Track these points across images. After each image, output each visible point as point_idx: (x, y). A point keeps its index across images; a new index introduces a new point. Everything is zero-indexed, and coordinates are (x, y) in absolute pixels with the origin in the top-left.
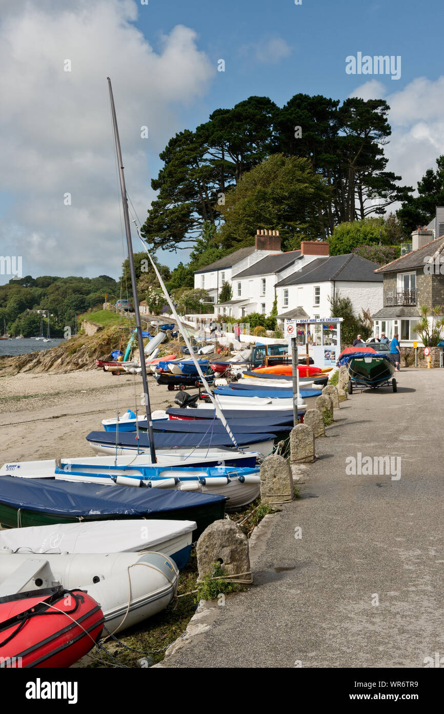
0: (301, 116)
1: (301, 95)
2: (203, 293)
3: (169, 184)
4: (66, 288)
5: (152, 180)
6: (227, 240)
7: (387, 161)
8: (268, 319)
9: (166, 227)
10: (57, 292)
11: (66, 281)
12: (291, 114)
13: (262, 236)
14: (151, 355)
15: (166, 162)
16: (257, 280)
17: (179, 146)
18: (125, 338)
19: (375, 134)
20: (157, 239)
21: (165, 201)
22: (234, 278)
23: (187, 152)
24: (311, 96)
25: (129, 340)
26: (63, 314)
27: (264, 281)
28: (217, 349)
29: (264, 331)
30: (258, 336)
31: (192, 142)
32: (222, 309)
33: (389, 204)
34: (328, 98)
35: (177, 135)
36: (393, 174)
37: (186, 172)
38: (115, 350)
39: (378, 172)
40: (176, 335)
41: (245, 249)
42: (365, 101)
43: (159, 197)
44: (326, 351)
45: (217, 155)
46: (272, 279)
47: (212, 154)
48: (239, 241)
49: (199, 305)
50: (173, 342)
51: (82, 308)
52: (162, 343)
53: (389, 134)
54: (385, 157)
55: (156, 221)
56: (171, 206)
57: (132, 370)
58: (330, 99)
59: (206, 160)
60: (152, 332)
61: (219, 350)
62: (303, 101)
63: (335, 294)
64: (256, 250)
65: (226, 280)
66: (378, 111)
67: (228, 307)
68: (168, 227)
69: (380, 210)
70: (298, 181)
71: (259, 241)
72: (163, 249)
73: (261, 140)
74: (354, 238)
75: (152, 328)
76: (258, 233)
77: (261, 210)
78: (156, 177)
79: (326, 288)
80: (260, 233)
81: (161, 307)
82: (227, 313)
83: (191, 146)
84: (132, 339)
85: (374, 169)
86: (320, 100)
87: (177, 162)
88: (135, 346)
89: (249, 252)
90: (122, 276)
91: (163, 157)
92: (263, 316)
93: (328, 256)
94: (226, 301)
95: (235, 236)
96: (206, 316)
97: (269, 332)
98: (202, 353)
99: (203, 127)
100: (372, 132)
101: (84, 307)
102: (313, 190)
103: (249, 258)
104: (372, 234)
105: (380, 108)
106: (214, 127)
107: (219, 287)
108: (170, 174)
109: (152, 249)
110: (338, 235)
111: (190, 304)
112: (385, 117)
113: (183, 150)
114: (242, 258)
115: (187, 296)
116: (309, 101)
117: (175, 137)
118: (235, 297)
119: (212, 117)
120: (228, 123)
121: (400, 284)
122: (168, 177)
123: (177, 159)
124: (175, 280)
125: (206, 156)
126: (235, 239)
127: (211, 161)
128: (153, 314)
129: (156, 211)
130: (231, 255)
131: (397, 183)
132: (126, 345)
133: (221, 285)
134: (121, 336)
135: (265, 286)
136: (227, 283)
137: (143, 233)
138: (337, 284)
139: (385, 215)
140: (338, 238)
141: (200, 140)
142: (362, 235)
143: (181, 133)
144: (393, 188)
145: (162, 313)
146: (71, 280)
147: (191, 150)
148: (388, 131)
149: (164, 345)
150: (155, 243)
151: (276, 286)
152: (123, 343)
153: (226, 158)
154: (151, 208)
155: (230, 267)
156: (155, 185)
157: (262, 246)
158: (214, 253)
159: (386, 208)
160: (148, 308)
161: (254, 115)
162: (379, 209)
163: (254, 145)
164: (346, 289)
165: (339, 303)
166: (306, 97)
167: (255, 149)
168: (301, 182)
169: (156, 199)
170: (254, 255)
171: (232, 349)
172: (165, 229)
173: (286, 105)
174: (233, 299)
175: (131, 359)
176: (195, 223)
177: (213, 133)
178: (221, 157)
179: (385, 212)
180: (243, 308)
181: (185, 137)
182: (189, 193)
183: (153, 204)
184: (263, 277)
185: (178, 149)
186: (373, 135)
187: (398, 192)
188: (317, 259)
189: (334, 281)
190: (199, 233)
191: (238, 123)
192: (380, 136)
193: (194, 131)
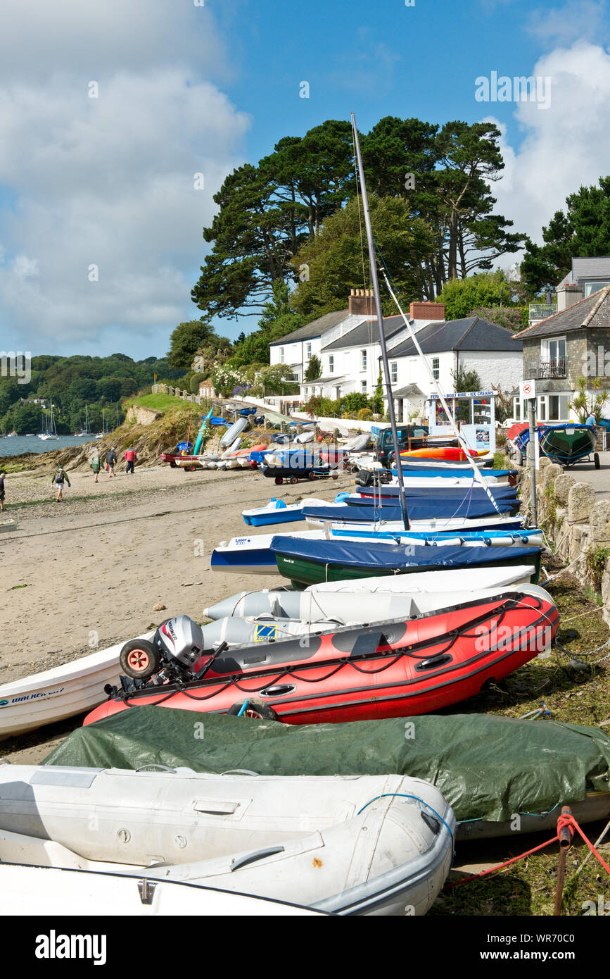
0: (393, 145)
1: (390, 118)
2: (284, 369)
3: (227, 233)
4: (71, 371)
5: (205, 229)
6: (305, 303)
7: (494, 201)
8: (371, 400)
9: (222, 288)
10: (59, 376)
11: (70, 362)
12: (380, 143)
13: (357, 297)
14: (230, 446)
15: (223, 207)
16: (356, 352)
17: (239, 185)
18: (193, 426)
19: (484, 167)
20: (213, 304)
21: (223, 255)
22: (323, 350)
23: (250, 193)
24: (403, 119)
25: (198, 428)
26: (67, 403)
27: (365, 353)
28: (317, 437)
29: (371, 414)
30: (364, 420)
31: (254, 179)
32: (310, 389)
33: (497, 256)
34: (424, 122)
35: (235, 171)
36: (503, 218)
37: (247, 218)
38: (181, 442)
39: (483, 216)
40: (261, 421)
41: (335, 314)
42: (470, 125)
43: (215, 250)
44: (477, 432)
45: (285, 196)
46: (375, 350)
47: (278, 195)
48: (322, 304)
49: (281, 385)
50: (258, 429)
51: (92, 396)
52: (244, 431)
53: (502, 166)
54: (493, 196)
55: (212, 281)
56: (229, 262)
57: (211, 464)
58: (428, 124)
59: (273, 203)
60: (228, 418)
61: (320, 437)
62: (392, 126)
63: (459, 368)
64: (350, 315)
65: (313, 353)
66: (486, 137)
67: (319, 386)
68: (226, 289)
69: (486, 264)
70: (395, 227)
71: (354, 303)
72: (220, 317)
73: (340, 176)
74: (468, 299)
75: (228, 413)
76: (352, 294)
77: (349, 264)
78: (210, 226)
79: (448, 360)
80: (355, 293)
81: (232, 388)
82: (317, 394)
83: (254, 185)
84: (203, 427)
85: (477, 212)
86: (415, 126)
87: (237, 205)
88: (207, 435)
89: (341, 317)
90: (169, 351)
91: (217, 199)
92: (365, 396)
93: (443, 321)
94: (313, 379)
95: (317, 298)
96: (291, 399)
97: (376, 415)
98: (298, 441)
99: (267, 160)
100: (479, 165)
101: (95, 395)
102: (413, 239)
103: (342, 324)
104: (491, 293)
105: (488, 134)
106: (283, 160)
107: (304, 362)
108: (229, 221)
109: (207, 316)
110: (449, 295)
111: (270, 384)
112: (496, 146)
113: (244, 189)
114: (333, 325)
115: (265, 373)
116: (401, 126)
117: (232, 174)
118: (325, 373)
119: (278, 148)
120: (301, 155)
121: (545, 353)
122: (226, 224)
123: (237, 202)
124: (241, 354)
125: (273, 198)
126: (316, 302)
127: (280, 203)
128: (220, 396)
129: (211, 268)
130: (317, 322)
131: (507, 230)
132: (195, 436)
133: (307, 359)
134: (187, 424)
135: (365, 358)
136: (314, 356)
137: (195, 297)
138: (461, 354)
139: (491, 270)
140: (449, 299)
141: (265, 177)
142: (478, 295)
143: (240, 168)
144: (502, 235)
145: (232, 396)
146: (76, 360)
147: (255, 190)
148: (501, 163)
149: (247, 434)
150: (209, 309)
151: (380, 359)
152: (192, 433)
153: (297, 200)
154: (205, 264)
155: (319, 336)
156: (208, 235)
157: (358, 309)
158: (290, 319)
159: (493, 262)
160: (213, 389)
161: (334, 145)
162: (484, 262)
163: (332, 183)
164: (471, 360)
165: (463, 378)
166: (398, 121)
167: (331, 187)
168: (399, 229)
169: (211, 253)
170: (348, 321)
171: (340, 436)
172: (222, 292)
173: (372, 131)
174: (323, 376)
175: (203, 452)
176: (260, 283)
177: (282, 168)
178: (291, 198)
179: (492, 266)
180: (338, 388)
181: (245, 174)
182: (250, 245)
183: (208, 259)
184: (363, 349)
185: (237, 189)
186: (482, 169)
187: (507, 241)
188: (430, 324)
189: (457, 351)
190: (265, 295)
191: (313, 155)
192: (490, 169)
193: (257, 166)
